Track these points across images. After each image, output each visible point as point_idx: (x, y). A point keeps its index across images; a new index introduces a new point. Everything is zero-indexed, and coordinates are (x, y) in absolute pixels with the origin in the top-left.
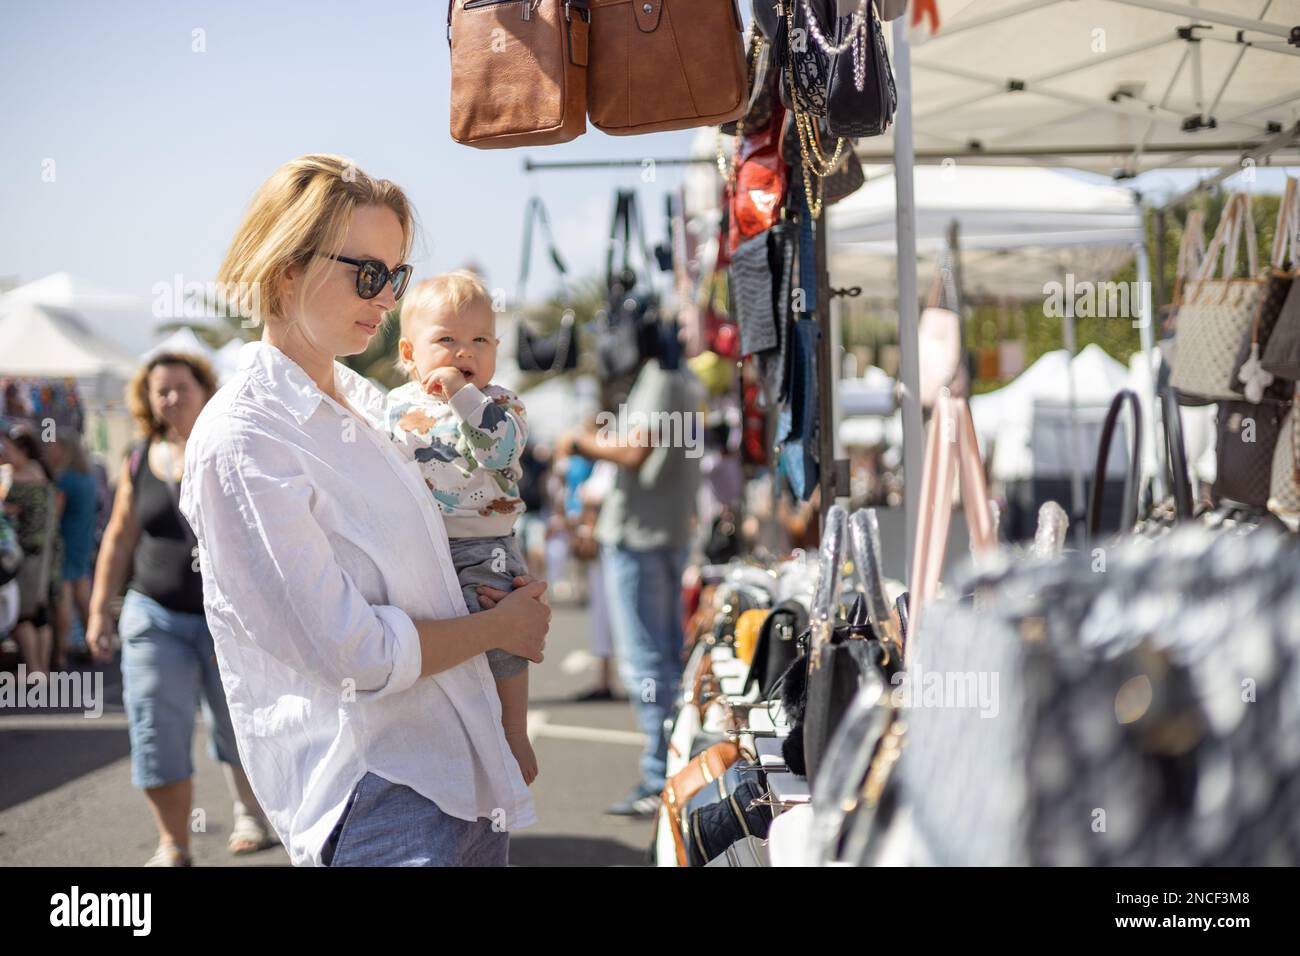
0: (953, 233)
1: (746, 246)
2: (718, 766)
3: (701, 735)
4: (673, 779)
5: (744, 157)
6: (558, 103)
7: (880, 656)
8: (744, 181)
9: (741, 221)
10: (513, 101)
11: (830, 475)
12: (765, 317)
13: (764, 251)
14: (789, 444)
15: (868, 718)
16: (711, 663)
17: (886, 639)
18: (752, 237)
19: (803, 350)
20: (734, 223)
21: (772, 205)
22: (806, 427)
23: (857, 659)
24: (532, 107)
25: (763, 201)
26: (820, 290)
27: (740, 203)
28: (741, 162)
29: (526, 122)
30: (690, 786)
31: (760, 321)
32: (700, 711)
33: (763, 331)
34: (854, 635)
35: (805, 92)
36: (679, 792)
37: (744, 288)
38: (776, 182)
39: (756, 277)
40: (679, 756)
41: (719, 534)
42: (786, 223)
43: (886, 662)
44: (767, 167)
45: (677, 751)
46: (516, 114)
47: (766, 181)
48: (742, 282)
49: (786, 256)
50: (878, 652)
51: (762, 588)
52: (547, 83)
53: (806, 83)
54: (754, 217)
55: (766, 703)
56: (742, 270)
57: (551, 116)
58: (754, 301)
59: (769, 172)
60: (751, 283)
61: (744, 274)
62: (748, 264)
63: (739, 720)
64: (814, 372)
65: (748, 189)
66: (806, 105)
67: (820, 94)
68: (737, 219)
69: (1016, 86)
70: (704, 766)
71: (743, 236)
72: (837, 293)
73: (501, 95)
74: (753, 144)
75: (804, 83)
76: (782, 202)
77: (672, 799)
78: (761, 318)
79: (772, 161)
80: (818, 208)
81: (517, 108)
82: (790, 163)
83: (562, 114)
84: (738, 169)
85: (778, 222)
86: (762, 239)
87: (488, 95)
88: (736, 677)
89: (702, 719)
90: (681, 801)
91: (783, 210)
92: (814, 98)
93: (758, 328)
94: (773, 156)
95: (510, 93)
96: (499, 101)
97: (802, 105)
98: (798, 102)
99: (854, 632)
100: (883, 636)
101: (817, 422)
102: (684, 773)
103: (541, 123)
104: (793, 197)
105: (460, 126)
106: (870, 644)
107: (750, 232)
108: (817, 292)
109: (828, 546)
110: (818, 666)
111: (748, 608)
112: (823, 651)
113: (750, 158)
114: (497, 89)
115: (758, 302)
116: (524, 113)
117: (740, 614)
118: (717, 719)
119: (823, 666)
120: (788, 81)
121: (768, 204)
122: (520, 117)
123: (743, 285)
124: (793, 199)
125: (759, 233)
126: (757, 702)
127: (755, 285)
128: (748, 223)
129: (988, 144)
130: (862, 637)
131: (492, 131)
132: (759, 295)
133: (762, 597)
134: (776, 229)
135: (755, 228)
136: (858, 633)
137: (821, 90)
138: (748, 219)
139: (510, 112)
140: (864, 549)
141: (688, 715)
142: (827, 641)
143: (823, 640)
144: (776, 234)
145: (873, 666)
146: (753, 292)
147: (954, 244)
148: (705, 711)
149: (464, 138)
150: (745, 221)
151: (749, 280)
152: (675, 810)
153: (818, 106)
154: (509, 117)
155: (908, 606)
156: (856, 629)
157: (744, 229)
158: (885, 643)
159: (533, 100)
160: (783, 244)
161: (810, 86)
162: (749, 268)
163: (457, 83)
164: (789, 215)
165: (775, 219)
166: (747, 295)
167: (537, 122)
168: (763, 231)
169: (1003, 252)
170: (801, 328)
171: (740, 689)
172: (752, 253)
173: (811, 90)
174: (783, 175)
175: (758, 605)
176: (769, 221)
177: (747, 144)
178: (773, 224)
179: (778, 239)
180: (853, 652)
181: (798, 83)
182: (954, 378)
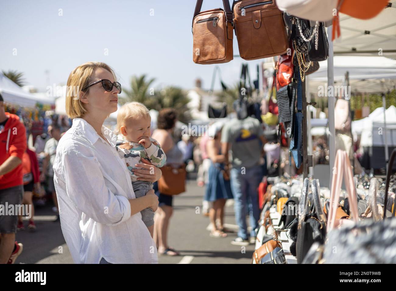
0: (347, 75)
1: (281, 90)
2: (271, 247)
3: (266, 235)
4: (257, 250)
5: (281, 62)
6: (224, 51)
7: (320, 226)
8: (280, 70)
9: (279, 82)
10: (211, 51)
11: (306, 160)
12: (287, 112)
13: (287, 91)
14: (294, 150)
15: (314, 255)
16: (269, 213)
17: (322, 220)
18: (283, 87)
19: (298, 122)
20: (278, 82)
21: (289, 77)
22: (299, 146)
23: (313, 227)
24: (217, 53)
25: (286, 76)
26: (304, 103)
27: (279, 76)
28: (280, 64)
29: (215, 57)
30: (262, 253)
31: (286, 113)
32: (266, 228)
33: (287, 116)
34: (312, 217)
35: (300, 47)
36: (259, 255)
37: (280, 103)
38: (290, 70)
39: (284, 99)
40: (259, 242)
41: (273, 168)
42: (293, 83)
43: (321, 228)
44: (288, 66)
45: (258, 240)
46: (212, 55)
47: (287, 70)
48: (280, 100)
49: (293, 93)
50: (319, 225)
51: (285, 190)
52: (220, 46)
53: (300, 44)
54: (283, 81)
55: (285, 230)
56: (280, 97)
57: (222, 55)
58: (283, 107)
59: (288, 67)
60: (283, 101)
61: (280, 98)
62: (282, 95)
63: (277, 234)
64: (301, 129)
65: (282, 72)
66: (300, 51)
67: (304, 47)
68: (278, 81)
69: (367, 33)
70: (267, 247)
71: (281, 86)
72: (309, 104)
73: (207, 49)
74: (284, 58)
75: (299, 44)
76: (292, 76)
77: (256, 257)
78: (286, 112)
79: (289, 64)
80: (304, 79)
81: (212, 52)
82: (295, 65)
83: (225, 54)
84: (279, 66)
85: (291, 82)
86: (286, 88)
87: (204, 49)
88: (277, 219)
89: (266, 230)
90: (259, 257)
91: (292, 79)
92: (302, 49)
93: (284, 115)
94: (289, 62)
95: (210, 48)
96: (207, 51)
97: (299, 51)
98: (298, 50)
99: (312, 216)
100: (321, 219)
101: (302, 144)
102: (261, 249)
103: (219, 57)
104: (295, 75)
105: (196, 58)
106: (316, 222)
107: (282, 85)
108: (303, 103)
109: (304, 191)
110: (301, 228)
111: (281, 197)
112: (302, 223)
113: (282, 63)
114: (206, 47)
115: (285, 107)
116: (214, 54)
117: (278, 199)
118: (271, 231)
119: (302, 228)
120: (294, 43)
121: (288, 77)
122: (213, 55)
123: (280, 101)
124: (296, 75)
125: (285, 86)
126: (283, 229)
127: (284, 102)
128: (282, 82)
129: (358, 49)
130: (314, 217)
131: (205, 60)
132: (285, 105)
133: (285, 193)
134: (290, 85)
135: (284, 84)
136: (313, 216)
137: (305, 46)
138: (282, 81)
139: (210, 54)
140: (315, 192)
141: (262, 229)
142: (303, 220)
143: (302, 220)
144: (290, 86)
145: (317, 229)
146: (283, 104)
147: (347, 78)
148: (268, 228)
149: (197, 61)
150: (281, 82)
151: (282, 100)
152: (257, 260)
153: (304, 51)
154: (210, 56)
155: (329, 207)
156: (313, 215)
157: (281, 84)
158: (321, 222)
159: (217, 50)
160: (292, 89)
161: (301, 45)
162: (282, 96)
163: (195, 46)
164: (294, 80)
165: (290, 82)
166: (281, 104)
167: (218, 57)
168: (286, 85)
169: (363, 80)
170: (297, 115)
171: (278, 224)
172: (283, 92)
173: (301, 46)
174: (292, 68)
175: (284, 196)
176: (288, 82)
177: (282, 58)
178: (289, 83)
179: (291, 88)
180: (311, 224)
181: (297, 44)
182: (346, 121)
